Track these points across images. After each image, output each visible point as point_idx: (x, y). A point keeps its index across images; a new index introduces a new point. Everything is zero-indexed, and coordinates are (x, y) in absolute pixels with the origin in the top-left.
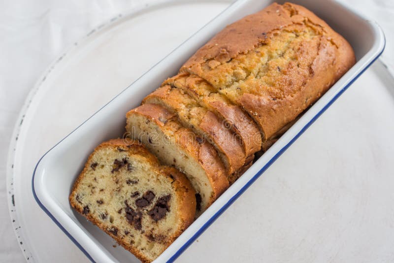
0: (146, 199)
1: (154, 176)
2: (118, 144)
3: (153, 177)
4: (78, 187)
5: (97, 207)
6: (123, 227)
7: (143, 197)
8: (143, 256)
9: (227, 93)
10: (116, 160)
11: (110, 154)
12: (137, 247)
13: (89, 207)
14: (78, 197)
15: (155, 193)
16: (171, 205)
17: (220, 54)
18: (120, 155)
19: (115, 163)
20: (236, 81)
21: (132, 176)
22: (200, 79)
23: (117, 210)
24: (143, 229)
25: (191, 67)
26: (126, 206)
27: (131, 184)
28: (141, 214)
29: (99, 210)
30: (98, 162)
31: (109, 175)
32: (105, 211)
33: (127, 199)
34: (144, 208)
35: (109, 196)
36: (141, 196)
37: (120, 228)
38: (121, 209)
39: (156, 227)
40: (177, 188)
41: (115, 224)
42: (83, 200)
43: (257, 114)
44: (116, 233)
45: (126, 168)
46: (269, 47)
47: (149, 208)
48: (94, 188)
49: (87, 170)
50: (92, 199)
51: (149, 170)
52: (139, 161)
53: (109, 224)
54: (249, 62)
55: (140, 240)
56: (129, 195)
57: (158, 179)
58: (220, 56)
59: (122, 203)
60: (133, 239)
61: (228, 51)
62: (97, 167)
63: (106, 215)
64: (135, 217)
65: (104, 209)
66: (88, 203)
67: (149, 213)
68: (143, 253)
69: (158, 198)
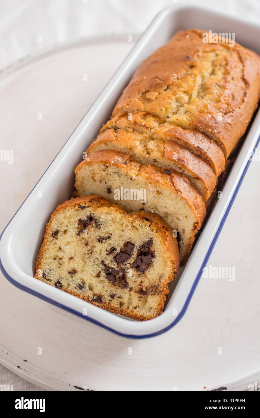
0: (125, 252)
1: (129, 224)
2: (78, 202)
3: (127, 226)
4: (42, 264)
5: (70, 279)
6: (106, 291)
7: (121, 251)
8: (139, 314)
9: (177, 119)
10: (80, 220)
11: (70, 215)
12: (128, 308)
13: (61, 282)
14: (44, 275)
15: (133, 242)
16: (156, 250)
17: (154, 85)
18: (82, 213)
19: (79, 224)
20: (181, 106)
21: (102, 233)
22: (144, 113)
23: (95, 274)
24: (131, 285)
25: (128, 105)
26: (104, 267)
27: (104, 241)
28: (123, 270)
29: (73, 281)
30: (59, 229)
31: (75, 239)
32: (81, 281)
33: (103, 259)
34: (126, 263)
35: (81, 262)
36: (118, 250)
37: (104, 293)
38: (100, 272)
39: (144, 279)
40: (157, 229)
41: (96, 291)
42: (52, 275)
43: (216, 131)
44: (101, 300)
45: (94, 225)
46: (198, 68)
47: (131, 261)
48: (61, 259)
49: (47, 241)
50: (62, 272)
51: (120, 219)
52: (107, 213)
53: (90, 294)
54: (187, 85)
55: (130, 299)
56: (104, 254)
57: (134, 226)
58: (155, 86)
59: (98, 265)
60: (122, 301)
61: (162, 80)
62: (59, 234)
63: (83, 283)
64: (117, 276)
65: (79, 278)
66: (58, 277)
67: (132, 266)
68: (138, 311)
69: (138, 247)
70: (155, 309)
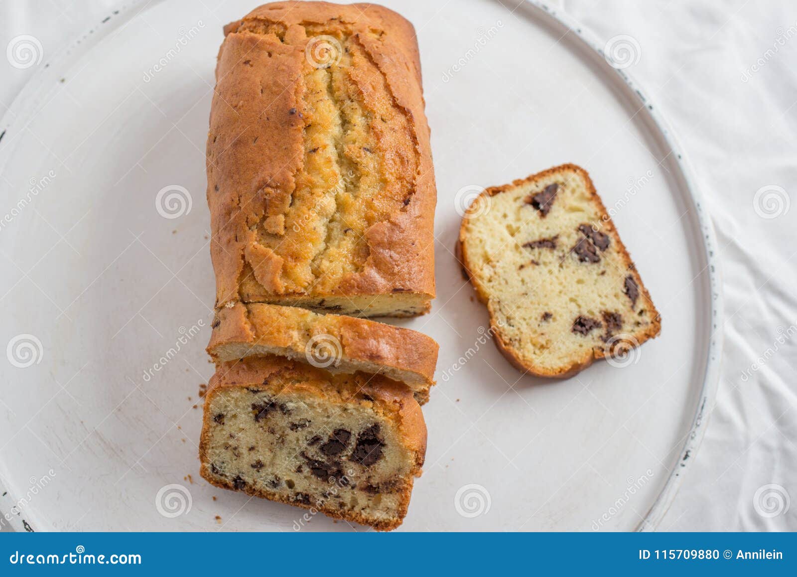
0: (337, 441)
4: (208, 455)
5: (256, 474)
6: (316, 489)
7: (331, 440)
8: (371, 518)
10: (254, 405)
11: (238, 399)
12: (353, 509)
13: (242, 477)
14: (214, 469)
15: (348, 430)
16: (386, 438)
18: (256, 397)
19: (253, 409)
21: (294, 419)
23: (293, 469)
24: (352, 482)
26: (306, 460)
27: (299, 428)
28: (337, 464)
29: (261, 477)
30: (224, 412)
31: (252, 425)
32: (273, 476)
33: (303, 449)
34: (339, 454)
35: (268, 453)
36: (326, 440)
37: (311, 492)
38: (300, 467)
39: (372, 474)
41: (300, 488)
42: (226, 470)
44: (309, 501)
45: (279, 411)
47: (349, 451)
48: (235, 448)
49: (209, 427)
50: (241, 464)
53: (289, 492)
55: (354, 498)
56: (304, 445)
57: (345, 410)
59: (296, 457)
60: (341, 501)
62: (225, 419)
63: (278, 479)
64: (329, 471)
65: (269, 473)
66: (237, 471)
67: (352, 459)
68: (369, 514)
69: (357, 435)
70: (395, 510)
